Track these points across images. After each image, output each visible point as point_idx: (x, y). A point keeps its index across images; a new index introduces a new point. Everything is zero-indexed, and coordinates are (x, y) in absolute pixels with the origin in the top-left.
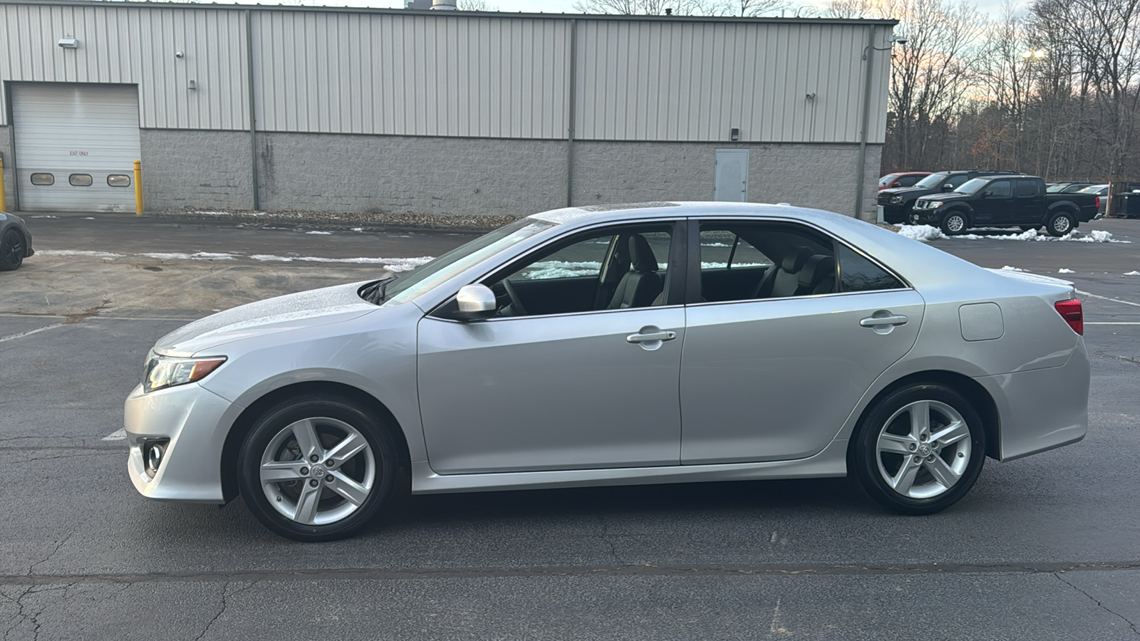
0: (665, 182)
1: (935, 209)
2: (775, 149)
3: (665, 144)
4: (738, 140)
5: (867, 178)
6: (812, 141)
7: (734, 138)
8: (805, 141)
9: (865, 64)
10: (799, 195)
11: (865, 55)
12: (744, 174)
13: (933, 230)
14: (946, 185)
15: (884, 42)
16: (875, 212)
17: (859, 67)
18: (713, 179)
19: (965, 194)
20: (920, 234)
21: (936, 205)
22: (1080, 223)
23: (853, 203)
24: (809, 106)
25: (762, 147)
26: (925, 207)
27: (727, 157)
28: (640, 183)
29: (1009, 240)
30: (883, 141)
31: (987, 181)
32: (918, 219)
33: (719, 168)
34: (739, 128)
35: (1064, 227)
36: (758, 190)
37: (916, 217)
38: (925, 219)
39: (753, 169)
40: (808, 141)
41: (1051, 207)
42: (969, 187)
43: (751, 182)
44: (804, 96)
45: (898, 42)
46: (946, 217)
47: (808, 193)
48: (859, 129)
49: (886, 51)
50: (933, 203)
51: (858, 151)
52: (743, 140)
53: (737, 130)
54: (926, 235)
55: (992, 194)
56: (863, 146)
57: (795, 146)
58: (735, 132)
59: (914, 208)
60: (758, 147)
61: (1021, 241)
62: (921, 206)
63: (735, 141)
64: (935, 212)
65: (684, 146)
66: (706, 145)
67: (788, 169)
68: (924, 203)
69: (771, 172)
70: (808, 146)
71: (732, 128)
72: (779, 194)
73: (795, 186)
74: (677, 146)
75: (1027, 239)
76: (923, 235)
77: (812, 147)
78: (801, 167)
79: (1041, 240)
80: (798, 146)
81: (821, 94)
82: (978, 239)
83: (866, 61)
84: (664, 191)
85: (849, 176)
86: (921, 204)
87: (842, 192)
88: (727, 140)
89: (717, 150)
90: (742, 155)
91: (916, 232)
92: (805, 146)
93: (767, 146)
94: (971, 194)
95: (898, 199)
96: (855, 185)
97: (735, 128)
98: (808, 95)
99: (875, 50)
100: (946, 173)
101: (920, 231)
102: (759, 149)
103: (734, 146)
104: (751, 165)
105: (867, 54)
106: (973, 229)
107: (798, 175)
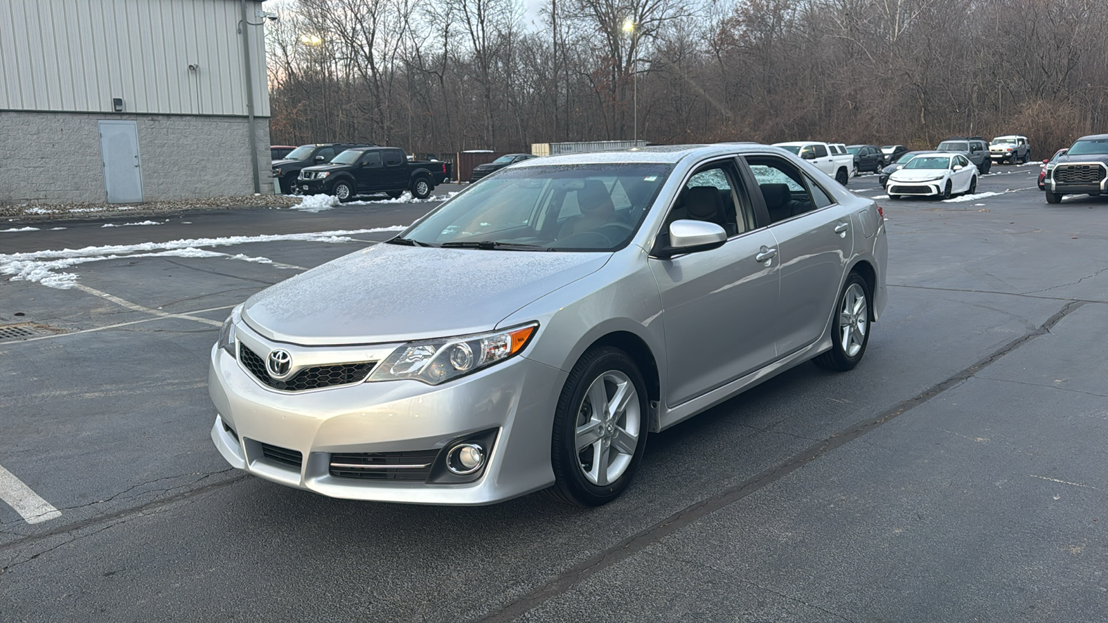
0: (42, 158)
1: (323, 179)
2: (164, 121)
3: (35, 114)
4: (123, 111)
5: (259, 151)
6: (201, 113)
7: (118, 108)
8: (194, 113)
9: (240, 37)
10: (197, 168)
11: (239, 29)
12: (135, 148)
13: (334, 198)
14: (317, 157)
15: (255, 17)
16: (272, 183)
17: (235, 41)
18: (100, 153)
19: (344, 164)
20: (324, 203)
21: (323, 175)
22: (435, 187)
23: (251, 176)
24: (192, 78)
25: (150, 118)
26: (313, 178)
27: (112, 130)
28: (10, 160)
29: (392, 204)
30: (269, 115)
31: (361, 152)
32: (307, 189)
33: (105, 141)
34: (121, 98)
35: (424, 190)
36: (152, 165)
37: (306, 188)
38: (315, 189)
39: (144, 142)
40: (197, 113)
41: (414, 173)
42: (346, 157)
43: (144, 156)
44: (186, 67)
45: (270, 18)
46: (335, 186)
47: (205, 167)
48: (245, 102)
49: (258, 26)
50: (320, 173)
51: (247, 124)
52: (128, 111)
53: (121, 100)
54: (330, 203)
55: (368, 164)
56: (250, 118)
57: (184, 118)
58: (118, 102)
59: (299, 178)
60: (145, 119)
61: (401, 204)
62: (308, 177)
63: (118, 111)
64: (324, 181)
65: (59, 117)
66: (86, 116)
67: (181, 142)
68: (310, 174)
69: (163, 146)
70: (198, 118)
71: (114, 97)
72: (176, 168)
73: (191, 160)
74: (50, 116)
75: (405, 202)
76: (327, 203)
77: (202, 119)
78: (194, 140)
79: (416, 202)
80: (188, 118)
81: (203, 65)
82: (367, 205)
83: (242, 35)
84: (42, 169)
85: (243, 149)
86: (308, 174)
87: (238, 165)
88: (110, 111)
89: (100, 121)
90: (128, 128)
91: (321, 200)
92: (194, 119)
93: (155, 118)
94: (351, 163)
95: (278, 172)
96: (249, 158)
97: (117, 97)
98: (190, 66)
99: (248, 25)
100: (314, 145)
101: (324, 199)
102: (147, 122)
103: (119, 117)
104: (140, 140)
105: (241, 28)
106: (358, 196)
107: (192, 148)
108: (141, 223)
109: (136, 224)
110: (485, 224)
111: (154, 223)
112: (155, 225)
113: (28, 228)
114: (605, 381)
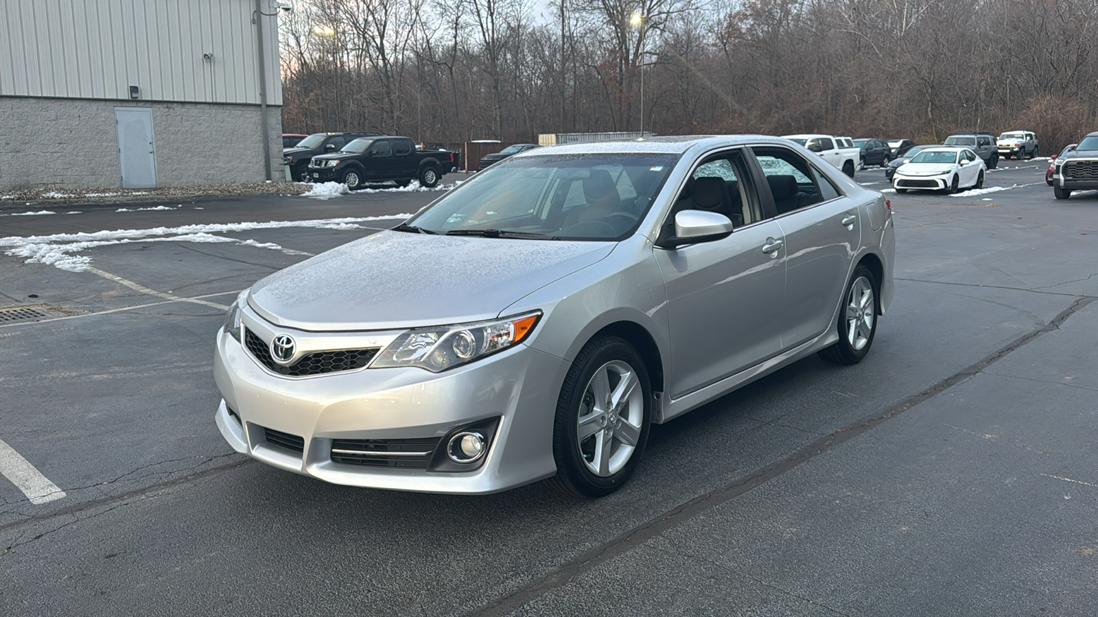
0: (60, 144)
1: (333, 167)
2: (179, 109)
3: (53, 101)
4: (138, 99)
5: (271, 139)
6: (214, 101)
7: (134, 95)
8: (208, 101)
9: (254, 27)
10: (210, 155)
11: (254, 19)
12: (149, 133)
13: (343, 186)
14: (328, 146)
15: (270, 7)
16: (283, 171)
17: (250, 31)
18: (116, 140)
19: (354, 153)
20: (334, 190)
21: (333, 163)
22: (443, 176)
23: (263, 163)
24: (207, 66)
25: (166, 106)
26: (323, 165)
27: (128, 116)
28: (29, 145)
29: (400, 192)
30: (281, 103)
31: (371, 141)
32: (317, 177)
33: (121, 128)
34: (137, 85)
35: (432, 179)
36: (166, 151)
37: (316, 175)
38: (325, 176)
39: (158, 129)
40: (211, 101)
41: (422, 162)
42: (356, 146)
43: (158, 142)
44: (201, 56)
45: (283, 9)
46: (344, 174)
47: (218, 154)
48: (258, 91)
49: (272, 17)
50: (331, 161)
51: (259, 113)
52: (144, 99)
53: (137, 87)
54: (339, 190)
55: (377, 153)
56: (263, 107)
57: (199, 106)
58: (134, 89)
59: (310, 166)
60: (160, 106)
61: (409, 192)
62: (319, 165)
63: (134, 98)
64: (334, 169)
65: (77, 103)
66: (103, 103)
67: (194, 130)
68: (321, 162)
69: (177, 133)
70: (212, 106)
71: (130, 85)
72: (189, 155)
73: (204, 147)
74: (69, 103)
75: (413, 191)
76: (336, 191)
77: (216, 107)
78: (209, 127)
79: (424, 191)
80: (202, 106)
81: (218, 55)
82: (376, 193)
83: (256, 25)
84: (60, 154)
85: (255, 137)
86: (319, 162)
87: (250, 152)
88: (127, 98)
89: (116, 108)
90: (143, 116)
91: (330, 188)
92: (208, 106)
93: (170, 105)
94: (361, 151)
95: (289, 159)
96: (261, 146)
97: (133, 85)
98: (205, 55)
99: (262, 15)
100: (325, 134)
101: (333, 187)
102: (162, 108)
103: (135, 104)
104: (155, 126)
105: (255, 18)
106: (367, 184)
107: (206, 135)
108: (154, 208)
109: (149, 209)
110: (492, 213)
111: (167, 208)
112: (167, 210)
113: (44, 212)
114: (608, 371)
